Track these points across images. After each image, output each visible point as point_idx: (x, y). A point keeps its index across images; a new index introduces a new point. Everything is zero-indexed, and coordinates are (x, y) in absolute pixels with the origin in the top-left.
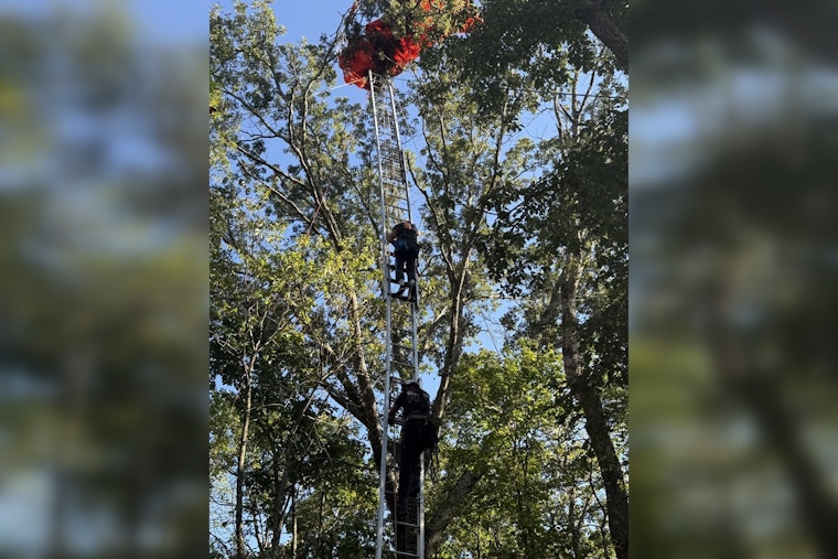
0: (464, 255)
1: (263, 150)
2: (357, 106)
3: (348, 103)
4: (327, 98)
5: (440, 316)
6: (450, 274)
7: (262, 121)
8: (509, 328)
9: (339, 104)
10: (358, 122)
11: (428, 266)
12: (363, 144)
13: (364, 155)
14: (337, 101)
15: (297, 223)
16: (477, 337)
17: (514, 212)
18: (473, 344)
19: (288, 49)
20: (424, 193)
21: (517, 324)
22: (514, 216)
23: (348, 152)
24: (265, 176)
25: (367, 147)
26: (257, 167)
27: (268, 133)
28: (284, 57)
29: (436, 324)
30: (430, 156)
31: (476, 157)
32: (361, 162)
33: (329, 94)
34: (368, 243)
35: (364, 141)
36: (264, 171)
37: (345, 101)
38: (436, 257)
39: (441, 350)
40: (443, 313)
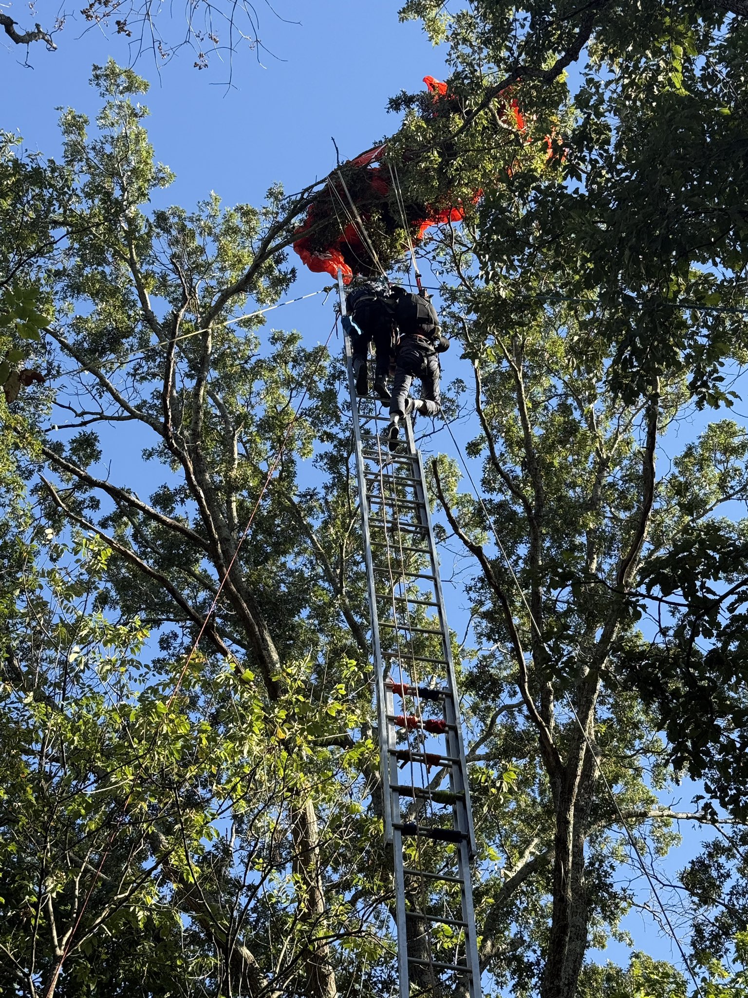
0: (582, 705)
1: (95, 455)
2: (318, 353)
3: (298, 344)
4: (256, 328)
5: (520, 865)
6: (548, 753)
7: (103, 384)
8: (705, 900)
9: (279, 346)
10: (321, 387)
11: (488, 733)
12: (330, 437)
13: (334, 462)
14: (274, 340)
15: (168, 627)
16: (622, 924)
17: (732, 598)
18: (610, 942)
19: (173, 220)
20: (477, 551)
21: (727, 887)
22: (732, 609)
23: (295, 455)
24: (96, 516)
25: (341, 444)
26: (79, 496)
27: (114, 409)
28: (165, 237)
29: (512, 885)
30: (492, 459)
31: (602, 465)
32: (328, 478)
33: (261, 322)
34: (346, 673)
35: (335, 430)
36: (95, 504)
37: (292, 339)
38: (509, 708)
39: (530, 957)
40: (528, 858)
